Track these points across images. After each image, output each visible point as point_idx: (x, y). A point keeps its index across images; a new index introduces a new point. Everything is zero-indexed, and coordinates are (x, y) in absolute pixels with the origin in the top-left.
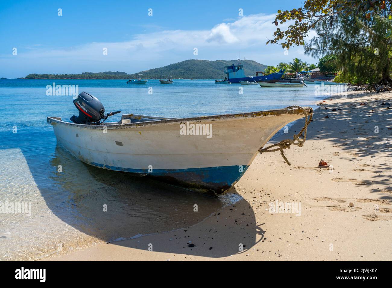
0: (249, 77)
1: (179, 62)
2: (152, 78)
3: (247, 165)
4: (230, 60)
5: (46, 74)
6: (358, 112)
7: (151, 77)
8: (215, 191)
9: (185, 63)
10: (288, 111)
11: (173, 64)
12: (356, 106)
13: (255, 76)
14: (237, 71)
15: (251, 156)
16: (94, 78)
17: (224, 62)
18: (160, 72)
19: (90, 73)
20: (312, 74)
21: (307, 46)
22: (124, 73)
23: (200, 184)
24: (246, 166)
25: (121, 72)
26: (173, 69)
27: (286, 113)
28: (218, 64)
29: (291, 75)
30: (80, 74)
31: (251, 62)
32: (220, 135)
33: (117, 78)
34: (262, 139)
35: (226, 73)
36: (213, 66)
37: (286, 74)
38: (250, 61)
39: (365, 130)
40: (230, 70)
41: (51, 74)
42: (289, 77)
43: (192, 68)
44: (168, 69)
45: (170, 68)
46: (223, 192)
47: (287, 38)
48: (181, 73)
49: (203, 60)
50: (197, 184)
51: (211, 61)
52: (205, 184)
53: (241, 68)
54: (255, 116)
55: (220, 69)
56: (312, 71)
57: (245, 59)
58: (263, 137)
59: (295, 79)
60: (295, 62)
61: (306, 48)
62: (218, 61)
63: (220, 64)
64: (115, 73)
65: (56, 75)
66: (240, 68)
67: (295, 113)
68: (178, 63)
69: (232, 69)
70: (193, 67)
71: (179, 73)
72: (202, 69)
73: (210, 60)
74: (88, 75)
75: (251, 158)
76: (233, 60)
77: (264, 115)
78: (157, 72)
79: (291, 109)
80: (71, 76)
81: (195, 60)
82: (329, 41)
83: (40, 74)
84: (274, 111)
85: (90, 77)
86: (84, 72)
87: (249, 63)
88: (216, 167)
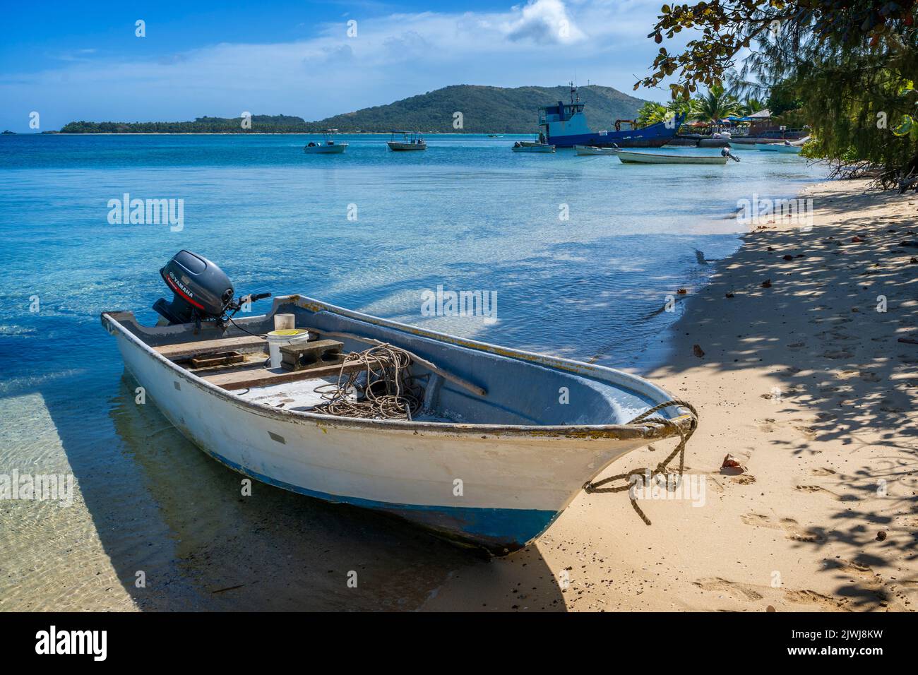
0: (598, 134)
1: (431, 91)
2: (365, 132)
3: (560, 511)
4: (555, 86)
5: (110, 123)
6: (841, 268)
7: (361, 127)
8: (490, 550)
9: (443, 95)
10: (644, 433)
11: (415, 96)
12: (840, 244)
13: (614, 130)
14: (570, 117)
15: (566, 494)
16: (226, 130)
17: (540, 92)
18: (385, 116)
19: (215, 120)
20: (753, 123)
21: (734, 76)
22: (297, 117)
23: (456, 533)
24: (556, 512)
25: (290, 117)
26: (416, 110)
27: (639, 436)
28: (526, 97)
29: (701, 127)
30: (192, 121)
31: (604, 92)
32: (499, 454)
33: (281, 131)
34: (591, 466)
35: (542, 122)
36: (512, 101)
37: (689, 123)
38: (602, 88)
39: (846, 338)
40: (552, 116)
41: (122, 122)
42: (695, 132)
43: (462, 105)
44: (404, 109)
45: (409, 106)
46: (507, 554)
47: (684, 71)
48: (435, 118)
49: (487, 87)
50: (451, 533)
51: (506, 89)
52: (468, 536)
53: (579, 111)
54: (575, 437)
55: (529, 108)
56: (751, 116)
57: (590, 84)
58: (592, 464)
59: (710, 138)
60: (711, 95)
61: (733, 80)
62: (523, 88)
63: (529, 97)
64: (275, 119)
65: (135, 125)
66: (576, 109)
67: (657, 437)
68: (428, 93)
69: (558, 113)
70: (463, 103)
71: (431, 119)
72: (486, 110)
73: (505, 87)
74: (210, 124)
75: (566, 499)
76: (562, 85)
77: (594, 437)
78: (377, 116)
79: (649, 427)
80: (170, 128)
81: (468, 87)
82: (789, 65)
83: (95, 122)
84: (614, 431)
85: (214, 130)
86: (202, 117)
87: (599, 92)
88: (492, 509)
